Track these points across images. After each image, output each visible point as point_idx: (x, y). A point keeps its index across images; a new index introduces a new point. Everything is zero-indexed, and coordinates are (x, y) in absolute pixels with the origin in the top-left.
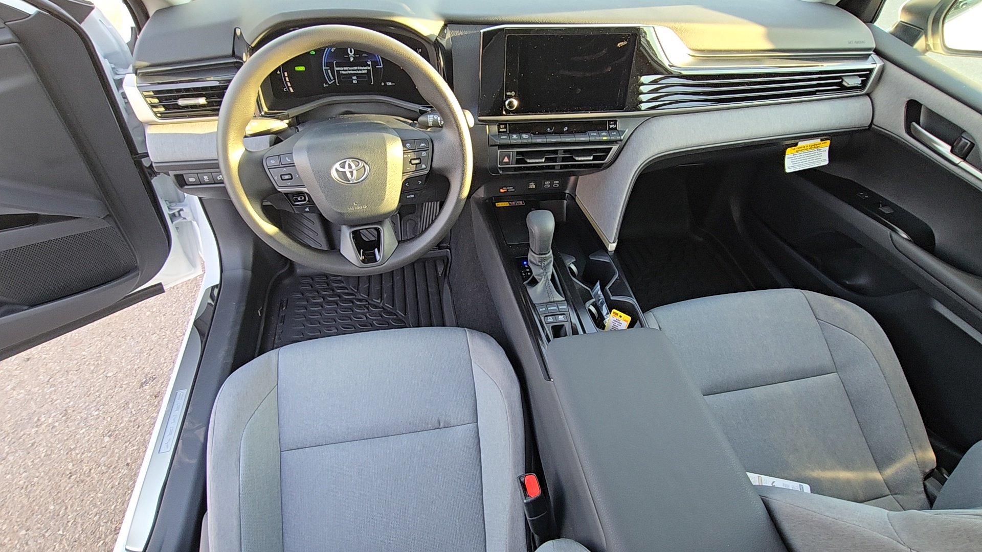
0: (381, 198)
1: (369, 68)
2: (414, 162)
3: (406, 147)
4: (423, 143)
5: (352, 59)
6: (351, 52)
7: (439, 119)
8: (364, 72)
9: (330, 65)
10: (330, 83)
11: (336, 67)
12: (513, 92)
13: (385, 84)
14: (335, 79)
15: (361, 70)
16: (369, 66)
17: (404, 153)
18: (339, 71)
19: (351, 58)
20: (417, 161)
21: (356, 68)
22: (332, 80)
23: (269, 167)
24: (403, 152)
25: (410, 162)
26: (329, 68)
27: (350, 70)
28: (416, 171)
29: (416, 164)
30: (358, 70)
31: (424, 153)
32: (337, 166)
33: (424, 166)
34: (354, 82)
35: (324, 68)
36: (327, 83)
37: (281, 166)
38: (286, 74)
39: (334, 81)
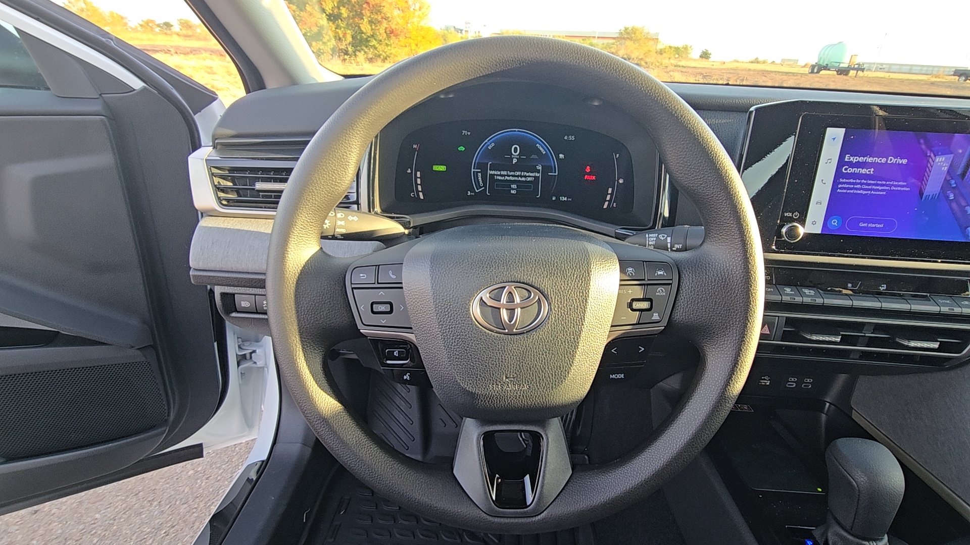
0: (562, 372)
1: (537, 175)
2: (636, 305)
3: (625, 273)
4: (660, 270)
5: (515, 161)
6: (515, 151)
7: (669, 240)
8: (529, 179)
9: (482, 167)
10: (477, 191)
11: (490, 170)
12: (797, 213)
13: (557, 198)
14: (485, 185)
15: (525, 177)
16: (538, 171)
17: (621, 285)
18: (494, 175)
19: (514, 159)
20: (645, 305)
21: (518, 173)
22: (481, 187)
23: (353, 286)
24: (618, 282)
25: (630, 305)
26: (480, 170)
27: (509, 176)
28: (638, 324)
29: (641, 310)
30: (521, 176)
31: (660, 288)
32: (485, 295)
33: (656, 317)
34: (513, 192)
35: (473, 170)
36: (472, 190)
37: (377, 285)
38: (419, 174)
39: (483, 188)
